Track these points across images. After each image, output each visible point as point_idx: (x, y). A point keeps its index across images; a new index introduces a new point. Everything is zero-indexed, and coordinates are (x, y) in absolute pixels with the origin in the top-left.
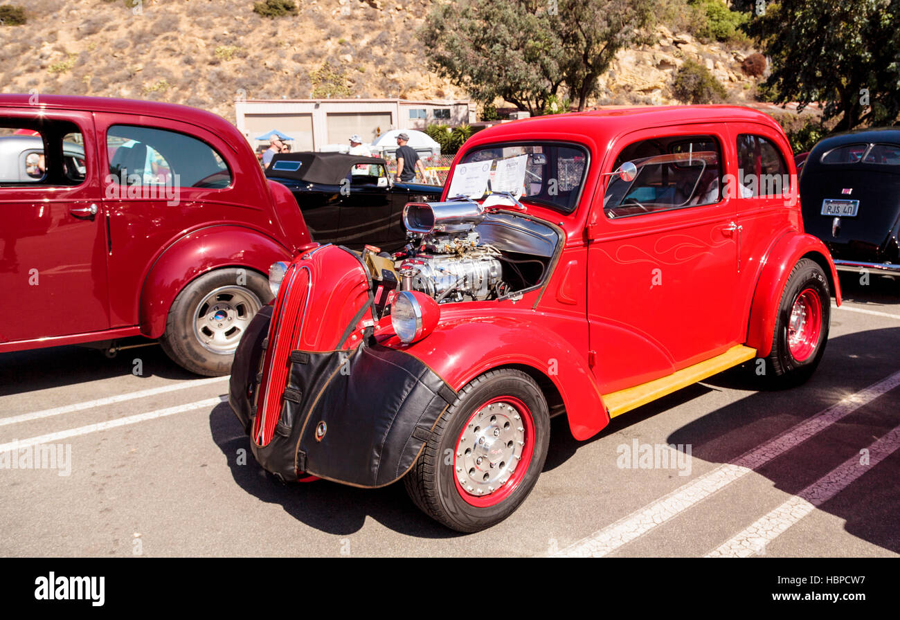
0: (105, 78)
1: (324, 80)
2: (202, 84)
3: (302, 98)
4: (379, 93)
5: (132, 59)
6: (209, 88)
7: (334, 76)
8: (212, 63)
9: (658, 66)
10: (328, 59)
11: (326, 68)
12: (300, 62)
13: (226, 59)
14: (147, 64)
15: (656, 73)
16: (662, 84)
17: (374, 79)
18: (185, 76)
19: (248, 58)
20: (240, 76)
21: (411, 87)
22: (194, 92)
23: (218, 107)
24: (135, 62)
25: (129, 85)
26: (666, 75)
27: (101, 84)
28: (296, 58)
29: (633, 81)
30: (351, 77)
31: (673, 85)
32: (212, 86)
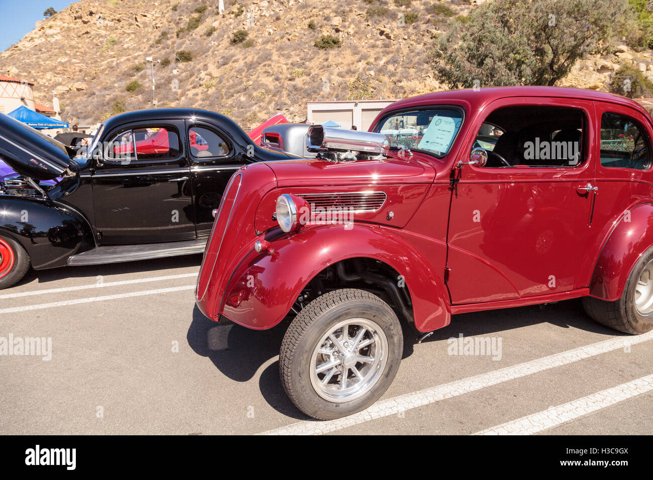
0: (232, 91)
1: (357, 88)
2: (285, 93)
3: (343, 100)
4: (391, 95)
5: (246, 79)
6: (289, 95)
7: (363, 85)
8: (290, 80)
9: (598, 71)
10: (359, 74)
11: (358, 80)
12: (342, 77)
13: (298, 77)
14: (254, 81)
15: (596, 75)
16: (601, 84)
17: (388, 87)
18: (275, 88)
19: (311, 75)
20: (306, 87)
21: (412, 91)
22: (280, 97)
23: (293, 106)
24: (248, 81)
25: (245, 94)
26: (605, 77)
27: (230, 94)
28: (340, 75)
29: (576, 82)
30: (373, 86)
31: (610, 84)
32: (290, 93)
